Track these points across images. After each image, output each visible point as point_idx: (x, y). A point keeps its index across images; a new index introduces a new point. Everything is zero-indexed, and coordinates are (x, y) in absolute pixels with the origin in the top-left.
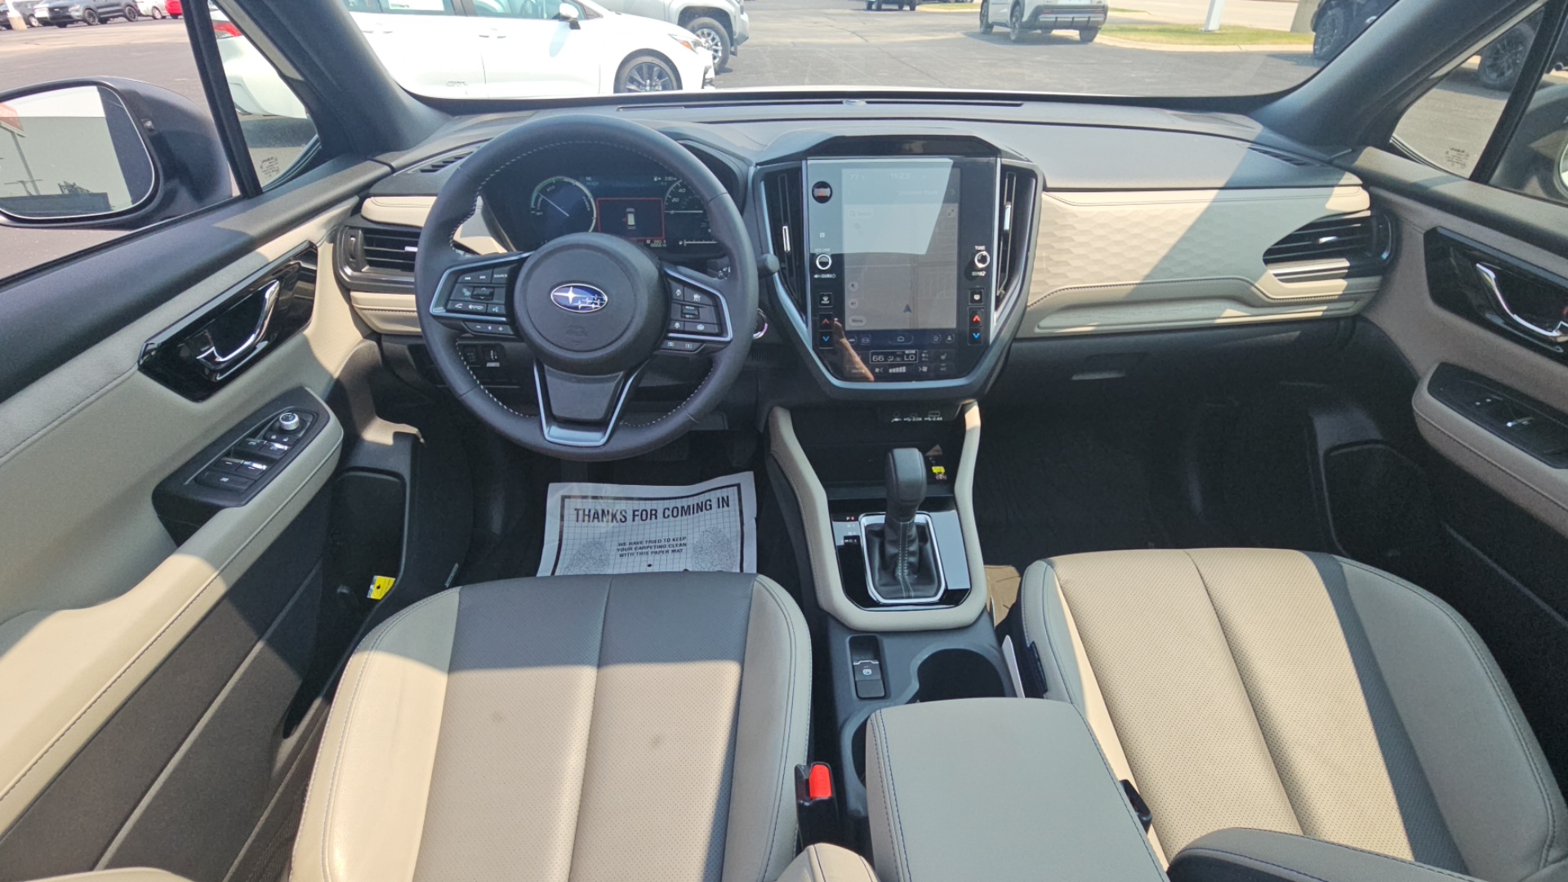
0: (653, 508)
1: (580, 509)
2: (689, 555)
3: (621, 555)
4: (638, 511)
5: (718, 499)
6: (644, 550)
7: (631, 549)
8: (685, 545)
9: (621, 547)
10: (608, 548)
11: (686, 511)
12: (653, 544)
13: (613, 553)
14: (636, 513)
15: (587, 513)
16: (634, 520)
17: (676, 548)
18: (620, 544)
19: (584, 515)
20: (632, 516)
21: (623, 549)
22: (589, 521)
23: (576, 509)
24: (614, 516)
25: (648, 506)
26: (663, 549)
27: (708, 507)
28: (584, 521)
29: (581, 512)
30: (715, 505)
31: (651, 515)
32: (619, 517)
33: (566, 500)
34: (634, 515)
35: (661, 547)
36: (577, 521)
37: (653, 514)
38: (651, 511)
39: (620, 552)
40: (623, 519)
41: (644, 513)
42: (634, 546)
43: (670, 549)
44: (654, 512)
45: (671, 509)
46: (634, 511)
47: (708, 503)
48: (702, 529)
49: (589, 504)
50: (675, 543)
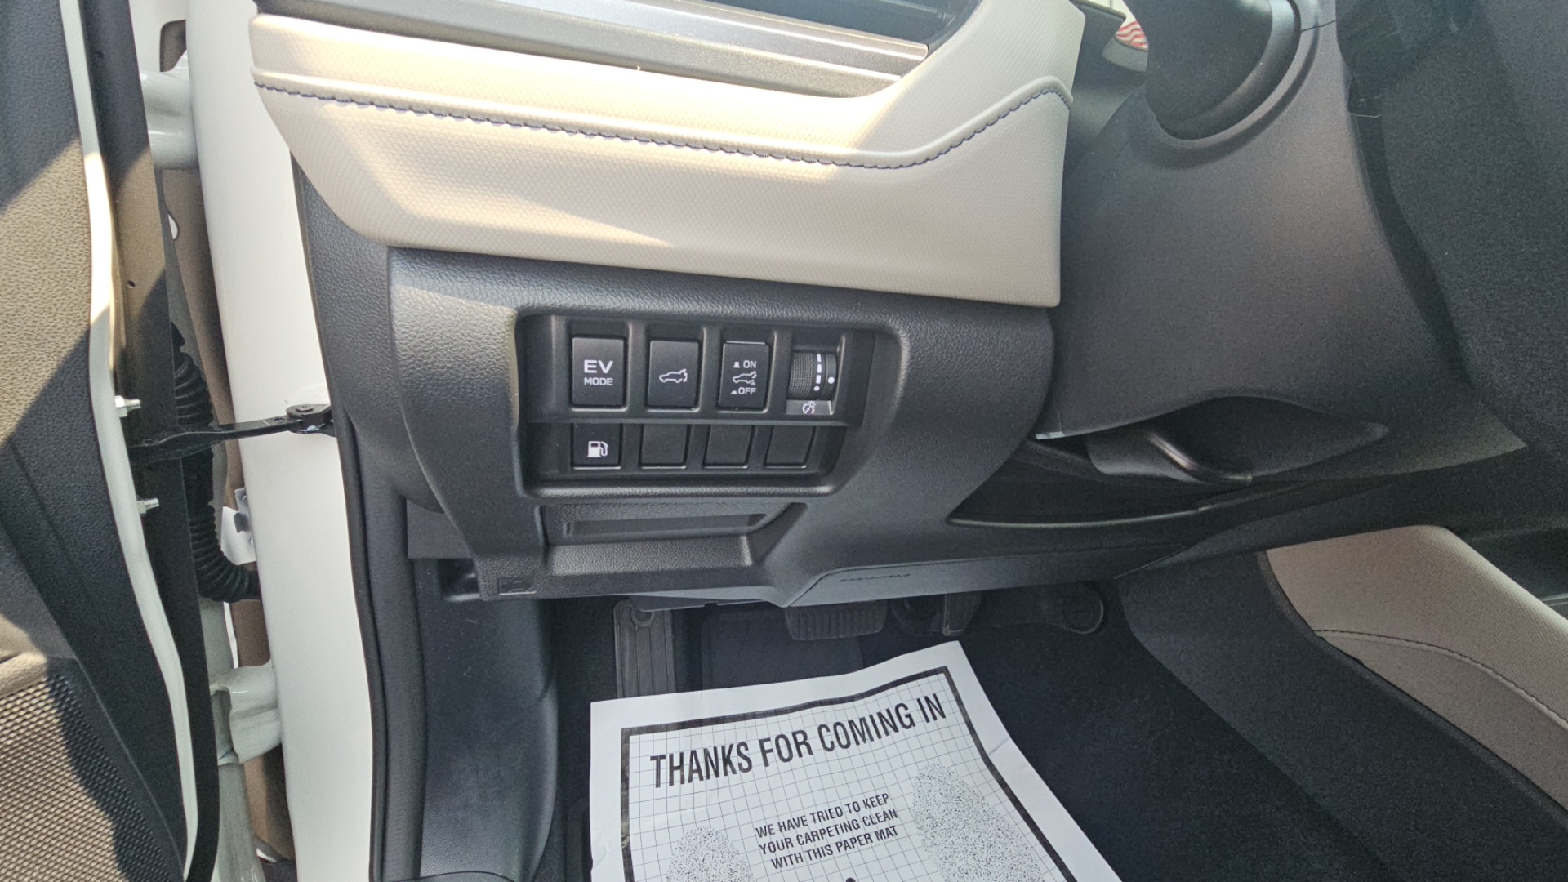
0: (795, 730)
1: (663, 757)
2: (917, 840)
3: (778, 863)
4: (769, 740)
5: (919, 701)
6: (820, 844)
7: (788, 842)
8: (894, 814)
9: (765, 840)
10: (738, 846)
11: (860, 731)
12: (829, 823)
13: (756, 857)
14: (767, 746)
15: (676, 763)
16: (766, 764)
17: (883, 826)
18: (762, 832)
19: (672, 768)
20: (760, 755)
21: (773, 847)
22: (682, 782)
23: (653, 758)
24: (727, 761)
25: (786, 725)
26: (855, 833)
27: (907, 722)
28: (671, 783)
29: (665, 763)
30: (918, 717)
31: (798, 744)
32: (735, 759)
33: (632, 738)
34: (764, 752)
35: (848, 827)
36: (658, 785)
37: (800, 742)
38: (794, 734)
39: (773, 856)
40: (745, 765)
41: (782, 742)
42: (792, 834)
43: (871, 829)
44: (800, 738)
45: (831, 728)
46: (762, 742)
47: (901, 710)
48: (914, 772)
49: (673, 744)
50: (874, 811)
